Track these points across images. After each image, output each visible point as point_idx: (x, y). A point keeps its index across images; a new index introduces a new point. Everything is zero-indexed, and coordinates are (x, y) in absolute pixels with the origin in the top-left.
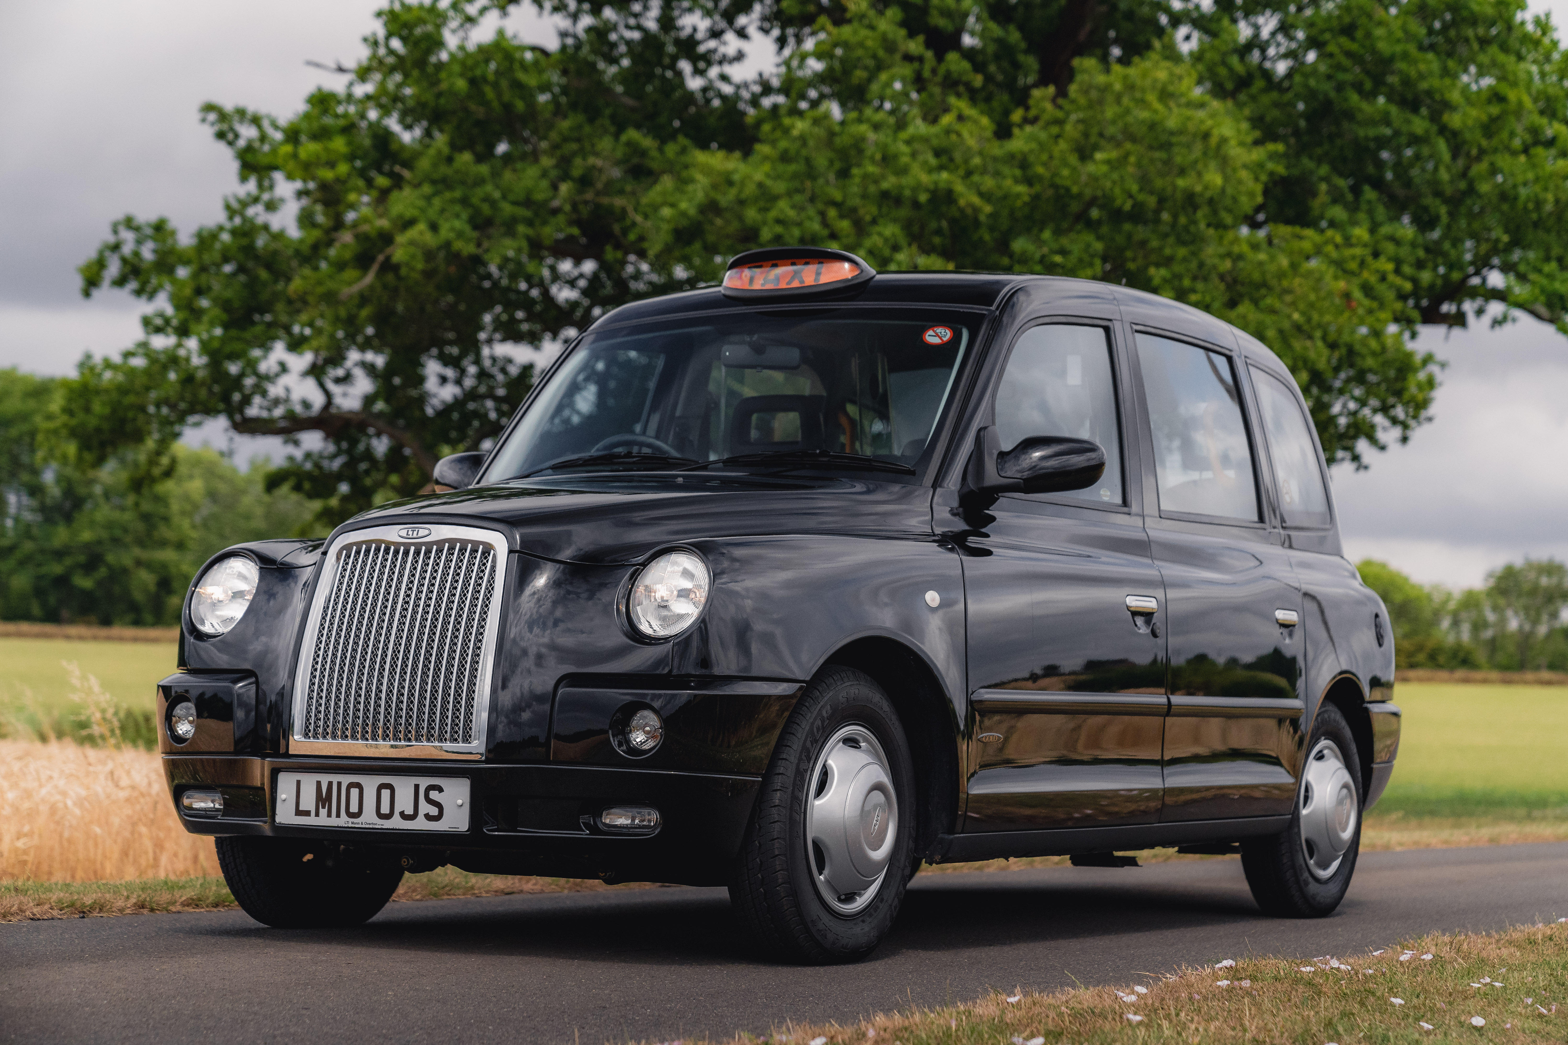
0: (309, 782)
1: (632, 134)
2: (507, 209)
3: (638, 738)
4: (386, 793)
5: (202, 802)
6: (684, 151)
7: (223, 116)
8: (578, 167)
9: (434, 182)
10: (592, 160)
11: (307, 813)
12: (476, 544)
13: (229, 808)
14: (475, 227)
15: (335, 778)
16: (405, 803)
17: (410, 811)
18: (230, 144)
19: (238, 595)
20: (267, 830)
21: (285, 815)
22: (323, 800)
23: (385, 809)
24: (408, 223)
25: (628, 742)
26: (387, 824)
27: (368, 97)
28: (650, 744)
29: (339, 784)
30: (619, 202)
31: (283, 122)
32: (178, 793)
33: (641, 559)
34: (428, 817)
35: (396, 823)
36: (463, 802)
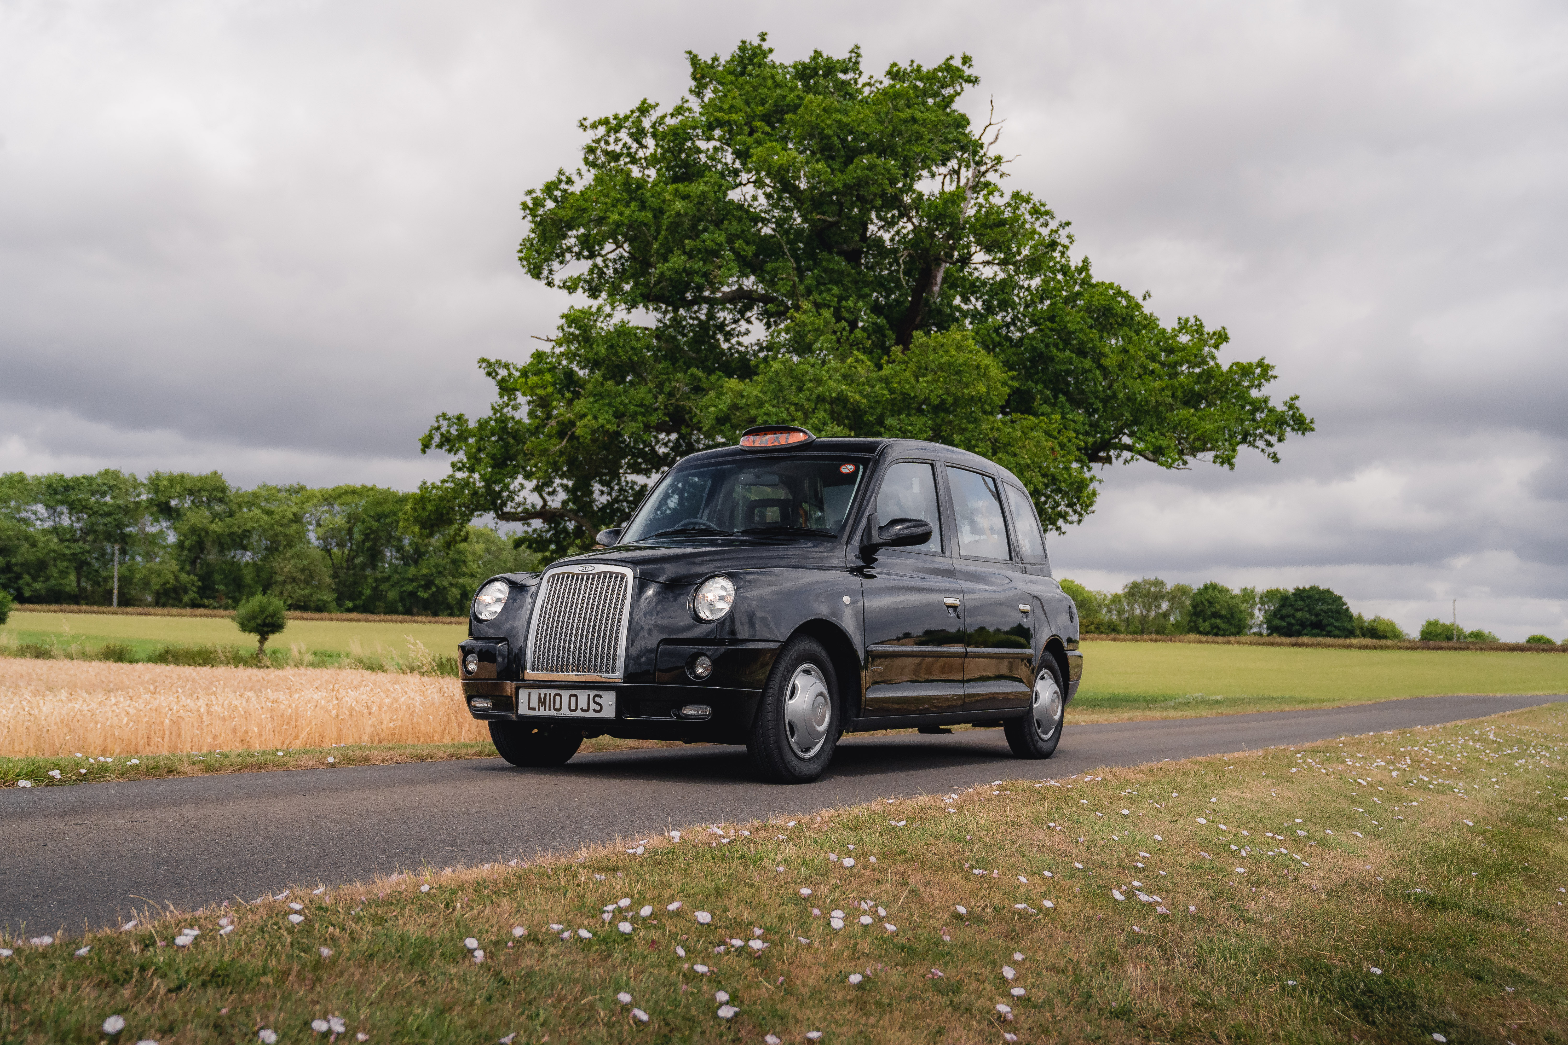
0: (535, 694)
1: (693, 370)
2: (632, 408)
3: (700, 670)
4: (573, 699)
5: (482, 704)
6: (719, 378)
7: (490, 364)
8: (667, 388)
9: (595, 395)
10: (673, 384)
11: (534, 709)
12: (617, 574)
13: (495, 707)
14: (616, 418)
15: (548, 691)
16: (582, 703)
17: (585, 708)
18: (494, 378)
19: (498, 600)
20: (514, 718)
21: (523, 710)
22: (542, 702)
23: (573, 707)
24: (584, 416)
25: (695, 672)
26: (574, 714)
27: (562, 354)
28: (706, 673)
29: (550, 695)
30: (688, 404)
31: (519, 367)
32: (469, 699)
33: (700, 581)
34: (595, 711)
35: (579, 714)
36: (612, 703)
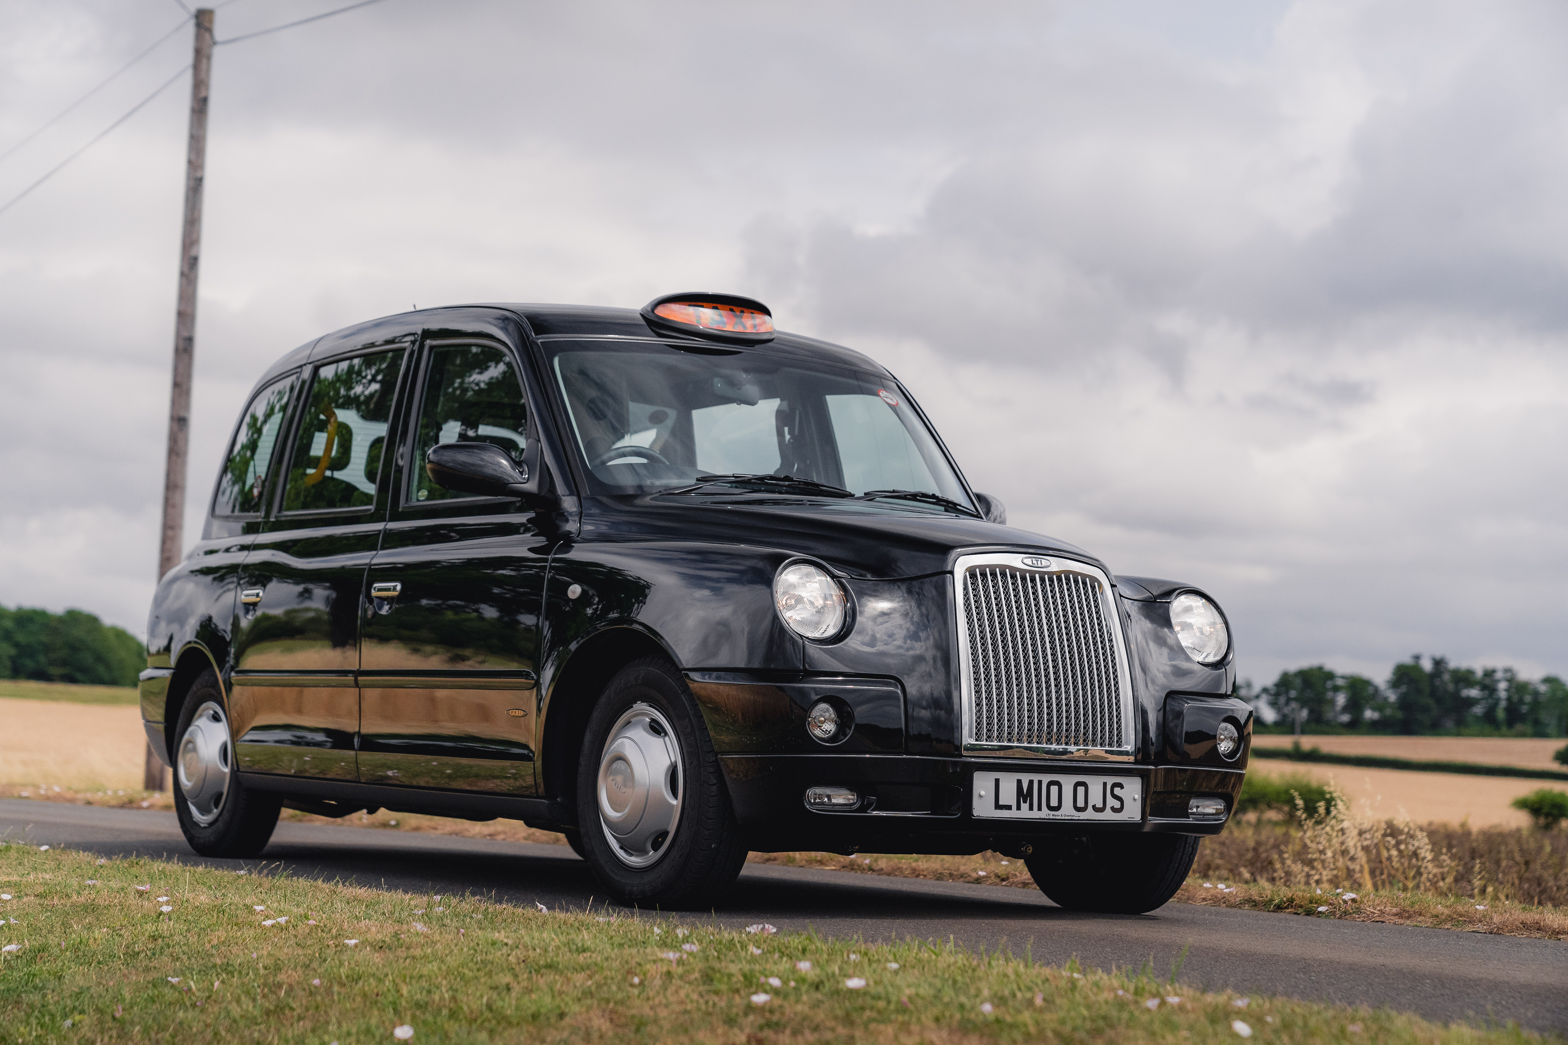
0: (1009, 780)
4: (1081, 790)
11: (1009, 807)
15: (1036, 777)
16: (1096, 798)
17: (1100, 805)
21: (983, 809)
22: (1024, 795)
23: (1081, 803)
26: (1083, 816)
29: (1040, 782)
34: (1114, 809)
35: (1089, 815)
36: (1138, 796)
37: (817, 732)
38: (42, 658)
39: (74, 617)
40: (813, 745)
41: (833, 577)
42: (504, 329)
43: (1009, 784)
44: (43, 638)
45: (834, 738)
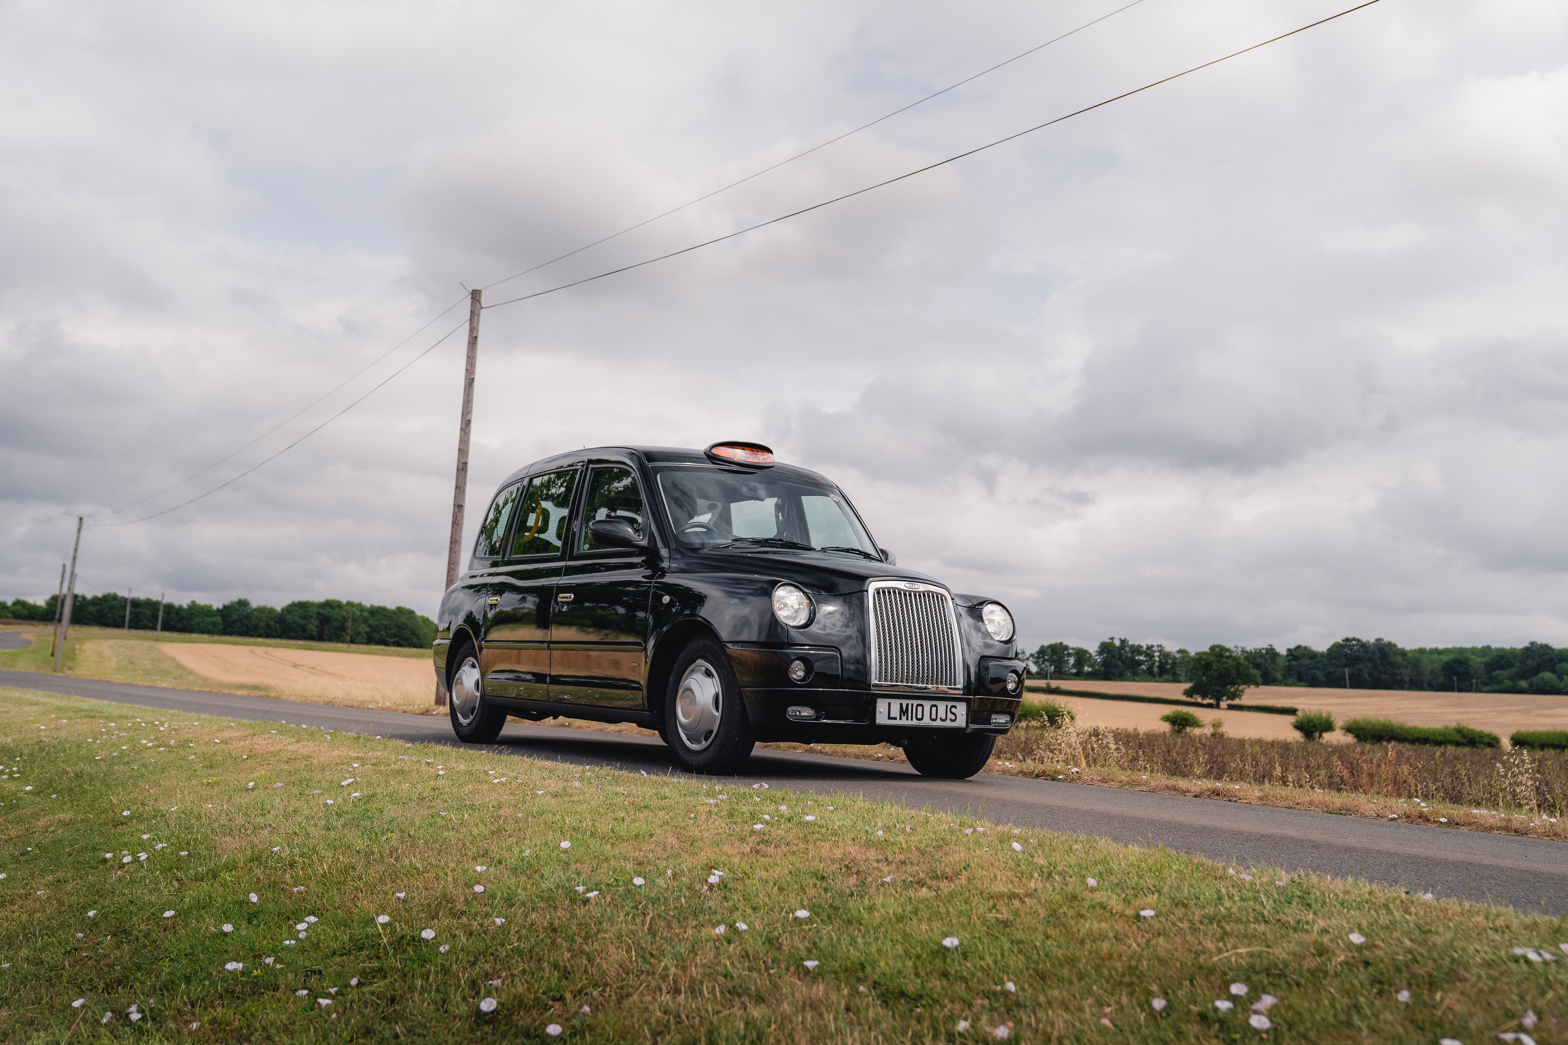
0: (894, 703)
11: (895, 718)
15: (910, 702)
16: (941, 714)
17: (944, 718)
21: (881, 719)
22: (903, 712)
23: (934, 717)
26: (935, 724)
29: (912, 705)
34: (951, 720)
35: (938, 723)
36: (964, 713)
37: (794, 676)
38: (383, 632)
39: (400, 611)
40: (792, 683)
41: (804, 592)
42: (632, 460)
43: (896, 705)
44: (385, 622)
45: (803, 680)
